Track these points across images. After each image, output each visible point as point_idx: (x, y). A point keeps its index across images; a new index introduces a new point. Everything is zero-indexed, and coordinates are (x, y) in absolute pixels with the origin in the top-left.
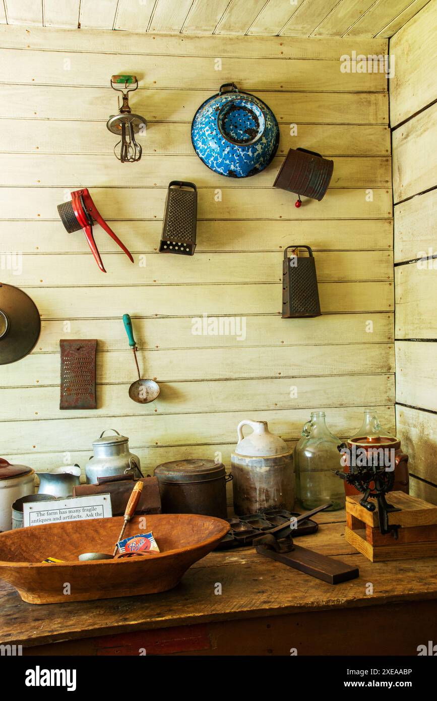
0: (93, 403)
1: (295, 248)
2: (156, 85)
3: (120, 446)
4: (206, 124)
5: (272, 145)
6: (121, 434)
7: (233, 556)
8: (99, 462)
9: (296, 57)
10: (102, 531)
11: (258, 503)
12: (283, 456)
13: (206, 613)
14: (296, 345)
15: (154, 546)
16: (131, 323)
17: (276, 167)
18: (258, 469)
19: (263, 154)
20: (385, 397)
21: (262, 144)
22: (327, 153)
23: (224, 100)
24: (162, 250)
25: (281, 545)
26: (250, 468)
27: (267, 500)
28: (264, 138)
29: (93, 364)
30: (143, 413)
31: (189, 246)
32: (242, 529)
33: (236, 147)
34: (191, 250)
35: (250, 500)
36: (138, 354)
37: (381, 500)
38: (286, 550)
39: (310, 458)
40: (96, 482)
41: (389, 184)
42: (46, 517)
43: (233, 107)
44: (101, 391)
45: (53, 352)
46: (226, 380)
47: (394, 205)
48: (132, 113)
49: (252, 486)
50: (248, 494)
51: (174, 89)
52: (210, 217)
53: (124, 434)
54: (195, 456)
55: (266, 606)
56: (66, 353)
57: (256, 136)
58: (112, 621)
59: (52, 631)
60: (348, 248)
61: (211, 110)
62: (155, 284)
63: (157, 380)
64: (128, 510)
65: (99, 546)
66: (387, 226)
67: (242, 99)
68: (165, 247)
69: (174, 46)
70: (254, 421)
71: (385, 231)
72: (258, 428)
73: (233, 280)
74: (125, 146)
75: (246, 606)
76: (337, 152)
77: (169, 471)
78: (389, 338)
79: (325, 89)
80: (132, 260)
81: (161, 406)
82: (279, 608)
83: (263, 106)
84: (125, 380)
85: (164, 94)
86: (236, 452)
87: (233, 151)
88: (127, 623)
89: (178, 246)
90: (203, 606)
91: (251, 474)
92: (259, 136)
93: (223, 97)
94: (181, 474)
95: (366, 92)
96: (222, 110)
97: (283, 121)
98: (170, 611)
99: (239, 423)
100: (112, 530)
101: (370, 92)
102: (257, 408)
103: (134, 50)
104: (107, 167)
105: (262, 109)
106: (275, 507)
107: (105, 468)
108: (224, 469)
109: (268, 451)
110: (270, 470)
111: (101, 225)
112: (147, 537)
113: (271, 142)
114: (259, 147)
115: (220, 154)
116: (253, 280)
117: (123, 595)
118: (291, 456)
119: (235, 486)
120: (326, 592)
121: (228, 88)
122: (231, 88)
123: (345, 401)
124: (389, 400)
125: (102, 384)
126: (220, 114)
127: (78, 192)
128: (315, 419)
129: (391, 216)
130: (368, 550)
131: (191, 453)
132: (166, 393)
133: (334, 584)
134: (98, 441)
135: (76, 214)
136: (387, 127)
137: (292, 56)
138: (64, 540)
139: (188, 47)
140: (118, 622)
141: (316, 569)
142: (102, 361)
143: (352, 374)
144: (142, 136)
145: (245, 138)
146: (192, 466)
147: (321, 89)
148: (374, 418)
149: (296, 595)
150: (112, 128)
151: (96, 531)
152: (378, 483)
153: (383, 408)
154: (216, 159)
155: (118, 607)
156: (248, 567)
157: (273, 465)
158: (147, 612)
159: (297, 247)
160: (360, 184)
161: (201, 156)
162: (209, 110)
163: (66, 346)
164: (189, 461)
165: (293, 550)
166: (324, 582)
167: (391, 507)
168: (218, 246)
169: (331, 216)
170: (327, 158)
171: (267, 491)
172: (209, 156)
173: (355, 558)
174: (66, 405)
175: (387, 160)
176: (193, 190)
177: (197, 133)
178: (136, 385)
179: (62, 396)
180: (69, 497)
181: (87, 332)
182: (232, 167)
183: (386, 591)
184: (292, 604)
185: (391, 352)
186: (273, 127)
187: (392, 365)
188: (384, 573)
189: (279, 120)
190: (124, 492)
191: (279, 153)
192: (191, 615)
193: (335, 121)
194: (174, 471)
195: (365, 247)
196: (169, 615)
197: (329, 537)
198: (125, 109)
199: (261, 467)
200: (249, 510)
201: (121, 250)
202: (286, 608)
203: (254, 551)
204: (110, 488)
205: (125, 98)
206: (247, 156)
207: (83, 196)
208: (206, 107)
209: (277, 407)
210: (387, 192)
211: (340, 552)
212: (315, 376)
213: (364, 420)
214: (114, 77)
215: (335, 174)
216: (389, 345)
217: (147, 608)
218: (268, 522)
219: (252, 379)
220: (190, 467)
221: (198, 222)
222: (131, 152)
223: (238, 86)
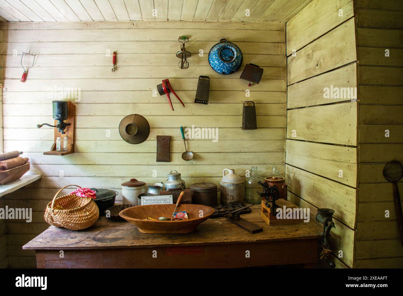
0: (168, 160)
1: (248, 102)
2: (195, 40)
3: (177, 177)
4: (214, 54)
5: (239, 62)
6: (178, 172)
7: (217, 221)
8: (170, 182)
9: (250, 29)
10: (168, 209)
11: (229, 200)
12: (240, 183)
13: (203, 242)
14: (247, 140)
15: (186, 216)
16: (183, 130)
17: (241, 70)
18: (230, 188)
19: (236, 66)
20: (281, 161)
21: (235, 62)
22: (262, 65)
23: (221, 45)
24: (195, 102)
25: (235, 218)
26: (227, 187)
27: (233, 199)
28: (236, 60)
29: (169, 145)
30: (187, 164)
31: (206, 101)
32: (222, 210)
33: (225, 63)
34: (207, 102)
35: (226, 199)
36: (186, 142)
37: (273, 203)
38: (237, 219)
39: (251, 184)
40: (168, 190)
41: (286, 78)
42: (149, 202)
43: (224, 48)
44: (172, 155)
45: (154, 140)
46: (219, 153)
47: (287, 86)
48: (186, 50)
49: (228, 194)
50: (226, 197)
51: (203, 41)
52: (215, 89)
53: (179, 172)
54: (206, 181)
55: (226, 241)
56: (159, 141)
57: (233, 59)
58: (169, 242)
59: (148, 244)
60: (268, 102)
61: (216, 49)
62: (193, 115)
63: (193, 152)
64: (178, 202)
65: (166, 214)
66: (284, 94)
67: (228, 45)
68: (197, 101)
69: (203, 26)
70: (229, 169)
71: (284, 96)
72: (230, 172)
73: (223, 114)
74: (183, 63)
75: (218, 240)
76: (265, 65)
77: (195, 187)
78: (284, 138)
79: (261, 41)
80: (184, 106)
81: (194, 162)
82: (230, 242)
83: (236, 47)
84: (181, 152)
85: (198, 43)
86: (222, 181)
87: (224, 65)
88: (174, 243)
89: (202, 101)
90: (202, 240)
91: (227, 189)
92: (234, 59)
93: (221, 44)
94: (200, 188)
95: (277, 43)
96: (220, 49)
97: (244, 53)
98: (190, 240)
99: (224, 169)
100: (172, 209)
101: (279, 43)
102: (232, 164)
103: (188, 27)
104: (176, 70)
105: (235, 49)
106: (236, 202)
107: (171, 185)
108: (217, 187)
109: (234, 181)
110: (234, 188)
111: (173, 92)
112: (184, 212)
113: (239, 61)
114: (234, 63)
115: (219, 66)
116: (231, 114)
117: (174, 233)
118: (243, 183)
119: (221, 193)
120: (249, 237)
121: (223, 41)
122: (224, 41)
123: (266, 162)
124: (283, 162)
125: (172, 153)
126: (219, 50)
127: (164, 80)
128: (253, 169)
129: (286, 90)
130: (268, 221)
131: (205, 180)
132: (196, 157)
133: (253, 234)
134: (169, 174)
135: (163, 88)
136: (285, 56)
137: (248, 29)
138: (154, 211)
139: (208, 26)
140: (171, 243)
141: (247, 228)
142: (172, 144)
143: (269, 152)
144: (189, 59)
145: (229, 60)
146: (204, 185)
147: (260, 41)
148: (276, 169)
149: (237, 237)
150: (178, 56)
151: (166, 209)
152: (272, 197)
153: (280, 165)
154: (217, 68)
155: (172, 237)
156: (222, 225)
157: (236, 186)
158: (182, 240)
159: (249, 102)
160: (275, 78)
161: (212, 66)
162: (215, 49)
163: (159, 138)
164: (204, 183)
165: (240, 220)
166: (249, 233)
167: (278, 206)
168: (217, 100)
169: (263, 90)
170: (261, 68)
171: (233, 196)
172: (215, 66)
173: (263, 224)
174: (159, 160)
175: (285, 69)
176: (208, 79)
177: (211, 58)
178: (185, 154)
179: (157, 157)
180: (158, 195)
181: (167, 133)
182: (224, 71)
183: (272, 237)
184: (235, 241)
185: (285, 144)
186: (240, 55)
187: (285, 149)
188: (273, 230)
189: (243, 52)
190: (177, 194)
191: (242, 65)
192: (197, 242)
193: (265, 53)
194: (197, 187)
195: (276, 102)
196: (189, 241)
197: (255, 215)
198: (183, 49)
199: (231, 187)
200: (226, 202)
201: (180, 102)
202: (233, 242)
203: (225, 219)
204: (173, 193)
205: (184, 45)
206: (229, 67)
207: (167, 82)
208: (214, 48)
209: (239, 164)
210: (285, 81)
211: (258, 221)
212: (254, 152)
213: (273, 170)
214: (180, 37)
215: (264, 74)
216: (284, 141)
217: (182, 238)
218: (232, 208)
219: (230, 152)
220: (204, 186)
221: (210, 92)
222: (185, 65)
223: (227, 40)
